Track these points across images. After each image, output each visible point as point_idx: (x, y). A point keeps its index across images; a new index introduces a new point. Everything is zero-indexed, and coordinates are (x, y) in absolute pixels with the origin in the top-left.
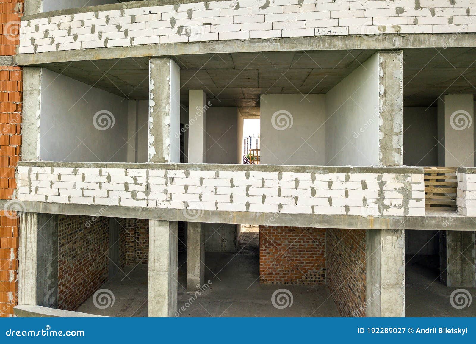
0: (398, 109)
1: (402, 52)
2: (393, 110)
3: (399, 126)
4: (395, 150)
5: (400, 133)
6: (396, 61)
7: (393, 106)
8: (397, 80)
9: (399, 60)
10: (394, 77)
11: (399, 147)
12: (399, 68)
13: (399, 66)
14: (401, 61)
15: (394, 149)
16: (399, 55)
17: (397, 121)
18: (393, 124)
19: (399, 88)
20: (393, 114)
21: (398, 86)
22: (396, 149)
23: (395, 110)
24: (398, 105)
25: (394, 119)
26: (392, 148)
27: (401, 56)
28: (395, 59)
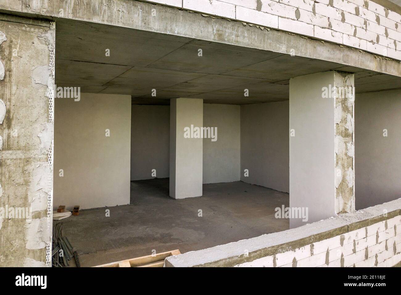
0: (42, 156)
1: (54, 27)
2: (30, 158)
3: (42, 195)
4: (31, 254)
5: (46, 212)
6: (39, 45)
7: (29, 150)
8: (41, 90)
9: (47, 43)
10: (33, 82)
11: (42, 246)
12: (46, 61)
13: (47, 58)
14: (50, 46)
15: (29, 251)
16: (46, 31)
17: (38, 184)
18: (29, 193)
19: (46, 108)
20: (30, 168)
21: (42, 104)
22: (34, 251)
23: (34, 158)
24: (42, 146)
25: (31, 180)
26: (25, 249)
27: (51, 35)
28: (36, 40)
